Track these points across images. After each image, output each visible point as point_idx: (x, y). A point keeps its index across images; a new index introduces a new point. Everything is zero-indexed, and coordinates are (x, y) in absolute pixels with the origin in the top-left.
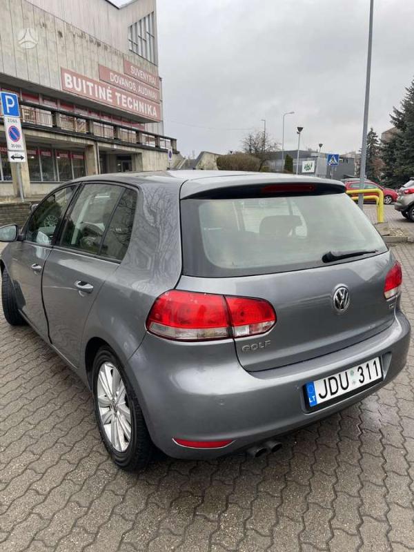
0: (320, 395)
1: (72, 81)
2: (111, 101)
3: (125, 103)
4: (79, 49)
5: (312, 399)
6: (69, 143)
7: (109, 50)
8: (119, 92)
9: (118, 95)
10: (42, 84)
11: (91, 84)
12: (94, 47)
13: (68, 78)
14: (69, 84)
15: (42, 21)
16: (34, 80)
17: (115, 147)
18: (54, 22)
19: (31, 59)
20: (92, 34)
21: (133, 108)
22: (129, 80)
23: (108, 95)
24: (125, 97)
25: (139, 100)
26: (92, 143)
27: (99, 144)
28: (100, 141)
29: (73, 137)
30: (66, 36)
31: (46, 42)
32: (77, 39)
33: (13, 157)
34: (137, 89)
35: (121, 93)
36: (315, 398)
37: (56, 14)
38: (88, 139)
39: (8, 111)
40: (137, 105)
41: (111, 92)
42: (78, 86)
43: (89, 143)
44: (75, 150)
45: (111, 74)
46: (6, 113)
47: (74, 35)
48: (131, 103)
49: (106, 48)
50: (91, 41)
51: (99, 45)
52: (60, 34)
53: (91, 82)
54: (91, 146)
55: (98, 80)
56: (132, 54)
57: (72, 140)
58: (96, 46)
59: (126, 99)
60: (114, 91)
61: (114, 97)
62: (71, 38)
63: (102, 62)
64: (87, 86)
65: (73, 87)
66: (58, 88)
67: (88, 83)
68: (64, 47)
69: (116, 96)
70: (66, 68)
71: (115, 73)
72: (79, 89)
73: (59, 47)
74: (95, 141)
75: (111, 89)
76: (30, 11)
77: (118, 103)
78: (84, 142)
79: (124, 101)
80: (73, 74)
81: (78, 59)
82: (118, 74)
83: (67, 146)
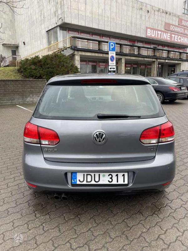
0: (79, 180)
1: (151, 32)
2: (169, 39)
3: (176, 39)
4: (156, 17)
5: (74, 181)
6: (145, 61)
7: (171, 15)
8: (173, 34)
9: (173, 36)
10: (137, 35)
11: (159, 33)
12: (164, 15)
13: (149, 31)
14: (149, 33)
15: (140, 7)
16: (133, 34)
17: (167, 61)
18: (146, 7)
19: (133, 25)
20: (164, 9)
21: (181, 41)
22: (181, 27)
23: (168, 36)
24: (177, 36)
25: (184, 37)
26: (155, 60)
27: (158, 60)
28: (159, 59)
29: (146, 58)
30: (151, 12)
31: (141, 16)
32: (156, 13)
33: (110, 68)
34: (185, 32)
35: (175, 34)
36: (76, 181)
37: (147, 3)
38: (153, 58)
39: (111, 49)
40: (183, 39)
41: (170, 35)
42: (153, 34)
43: (154, 60)
44: (148, 63)
45: (171, 26)
46: (110, 50)
47: (155, 11)
48: (180, 39)
49: (170, 14)
50: (163, 12)
51: (167, 13)
52: (148, 11)
53: (160, 31)
54: (155, 61)
55: (164, 30)
56: (184, 15)
57: (146, 59)
58: (165, 14)
59: (178, 37)
60: (171, 34)
61: (171, 37)
62: (153, 12)
63: (167, 21)
64: (158, 34)
65: (151, 35)
66: (144, 36)
67: (158, 32)
68: (149, 17)
69: (172, 37)
70: (149, 27)
71: (173, 25)
72: (153, 36)
73: (147, 18)
74: (157, 59)
75: (170, 33)
76: (136, 4)
77: (173, 40)
78: (151, 60)
79: (176, 38)
80: (151, 29)
81: (155, 22)
82: (175, 26)
83: (144, 62)
